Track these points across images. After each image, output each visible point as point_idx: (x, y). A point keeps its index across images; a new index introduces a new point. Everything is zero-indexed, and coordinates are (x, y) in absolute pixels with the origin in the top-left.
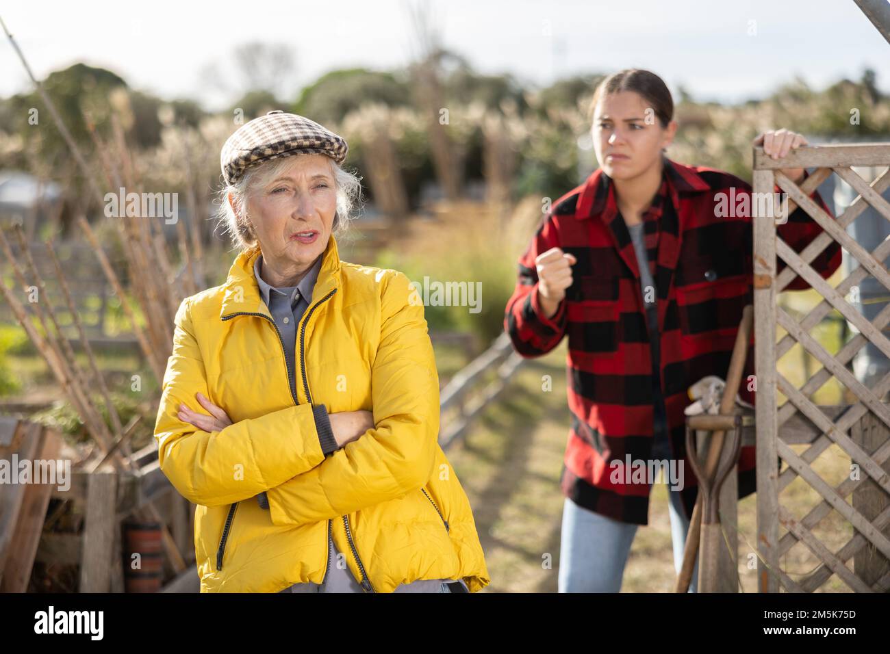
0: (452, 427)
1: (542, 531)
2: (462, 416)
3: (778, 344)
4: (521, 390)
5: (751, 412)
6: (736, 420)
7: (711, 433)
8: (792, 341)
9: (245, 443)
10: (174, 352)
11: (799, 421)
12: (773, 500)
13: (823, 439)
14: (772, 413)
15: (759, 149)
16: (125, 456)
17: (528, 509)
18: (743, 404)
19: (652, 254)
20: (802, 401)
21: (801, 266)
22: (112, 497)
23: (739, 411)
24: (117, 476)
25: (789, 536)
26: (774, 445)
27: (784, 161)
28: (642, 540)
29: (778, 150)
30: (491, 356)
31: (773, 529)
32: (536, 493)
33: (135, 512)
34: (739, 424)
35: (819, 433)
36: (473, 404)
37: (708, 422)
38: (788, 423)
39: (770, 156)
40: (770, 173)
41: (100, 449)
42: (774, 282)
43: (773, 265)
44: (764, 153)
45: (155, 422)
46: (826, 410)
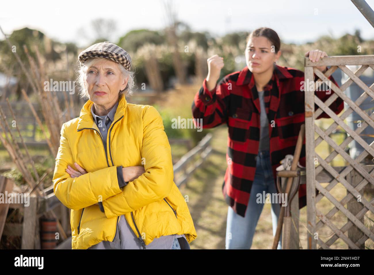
0: (180, 178)
1: (219, 222)
2: (185, 174)
3: (316, 140)
4: (210, 163)
5: (304, 170)
6: (298, 173)
7: (287, 178)
8: (321, 139)
9: (87, 182)
10: (60, 146)
11: (324, 173)
12: (313, 207)
13: (334, 181)
14: (313, 170)
15: (307, 58)
16: (41, 190)
17: (213, 213)
18: (301, 166)
19: (267, 105)
20: (325, 165)
21: (325, 108)
22: (35, 207)
23: (299, 169)
24: (37, 199)
25: (321, 222)
26: (314, 184)
27: (318, 63)
28: (261, 226)
29: (315, 58)
30: (198, 149)
31: (314, 219)
32: (216, 206)
33: (45, 214)
34: (299, 175)
35: (333, 178)
36: (190, 169)
37: (286, 174)
38: (320, 174)
39: (312, 61)
40: (312, 68)
41: (30, 188)
42: (314, 114)
43: (313, 107)
44: (309, 60)
45: (53, 175)
46: (336, 169)
